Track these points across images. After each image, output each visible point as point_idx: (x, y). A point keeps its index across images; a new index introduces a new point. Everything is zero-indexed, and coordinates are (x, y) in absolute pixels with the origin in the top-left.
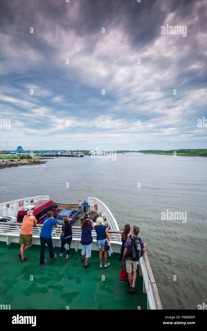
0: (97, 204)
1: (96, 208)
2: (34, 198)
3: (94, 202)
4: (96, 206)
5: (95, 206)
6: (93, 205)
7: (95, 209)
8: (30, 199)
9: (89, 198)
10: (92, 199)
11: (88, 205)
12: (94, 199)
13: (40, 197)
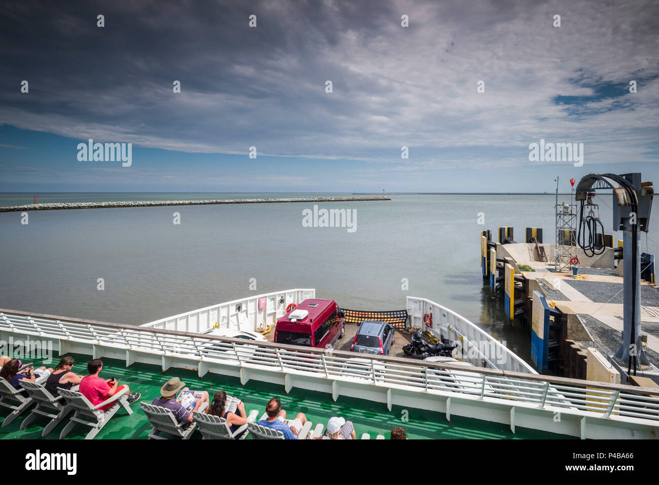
0: (431, 314)
1: (428, 322)
2: (285, 294)
3: (422, 308)
4: (428, 319)
5: (424, 318)
6: (420, 315)
7: (427, 324)
8: (278, 294)
9: (409, 299)
10: (415, 302)
11: (408, 314)
12: (423, 301)
13: (298, 292)
